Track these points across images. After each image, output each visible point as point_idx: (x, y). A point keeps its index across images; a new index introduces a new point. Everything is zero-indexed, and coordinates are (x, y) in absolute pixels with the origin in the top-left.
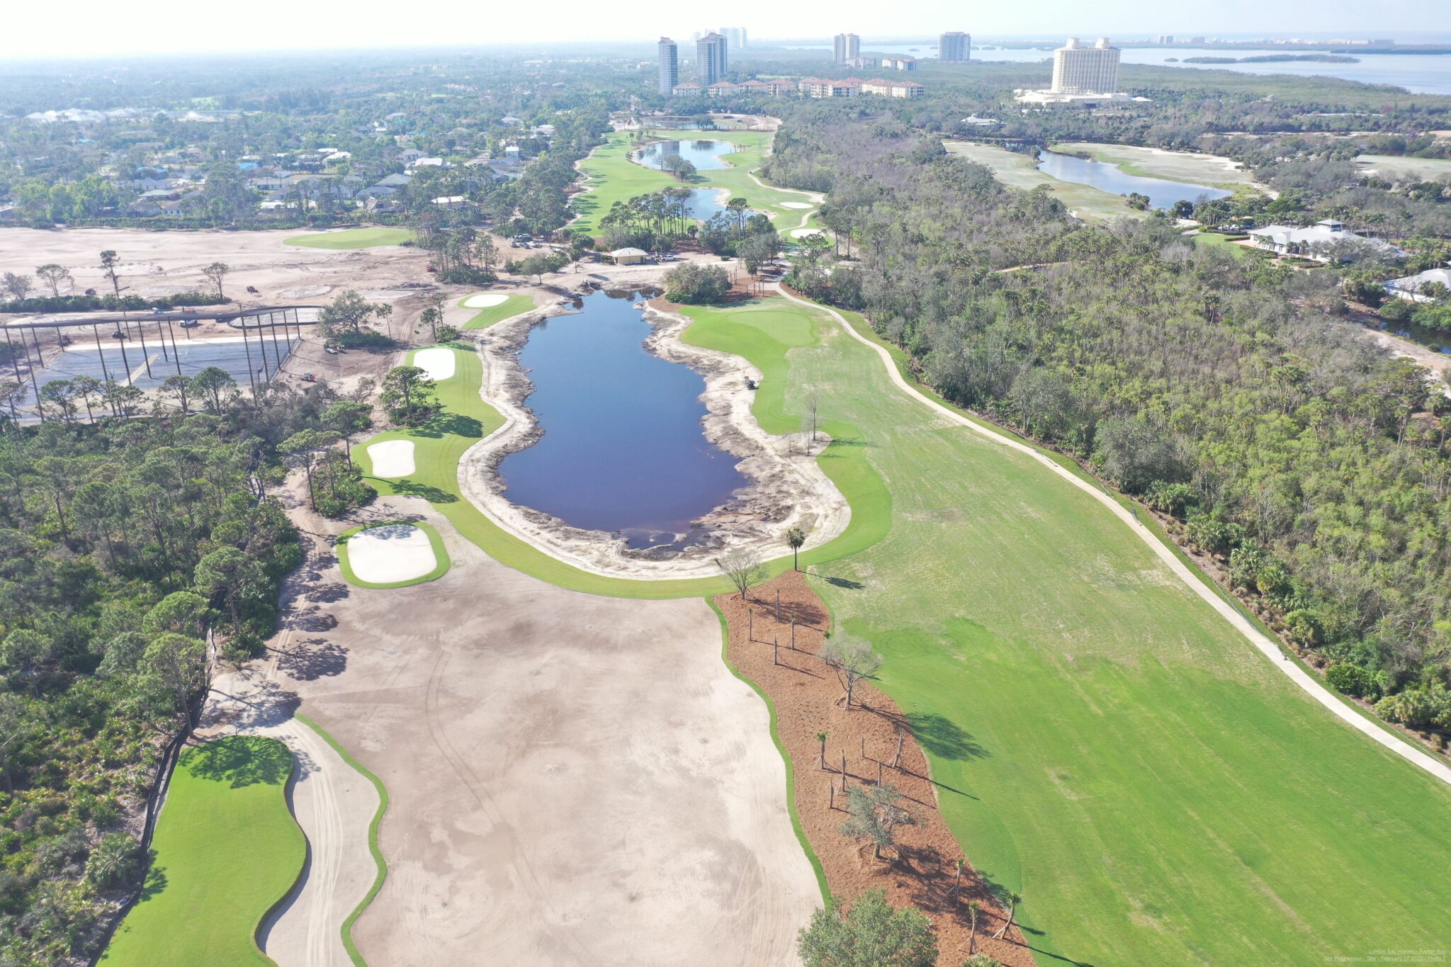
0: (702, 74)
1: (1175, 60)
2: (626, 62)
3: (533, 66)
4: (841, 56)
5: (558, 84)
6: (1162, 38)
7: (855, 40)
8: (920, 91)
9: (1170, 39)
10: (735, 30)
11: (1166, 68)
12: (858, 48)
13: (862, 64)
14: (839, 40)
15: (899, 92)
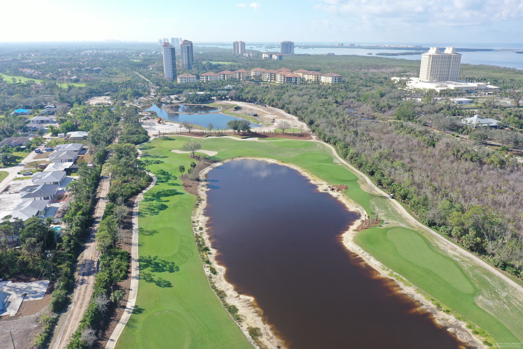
0: (184, 63)
1: (371, 54)
2: (133, 53)
3: (86, 55)
4: (236, 51)
5: (97, 68)
6: (339, 44)
7: (243, 44)
8: (340, 78)
9: (342, 44)
10: (177, 39)
11: (368, 57)
12: (245, 48)
13: (252, 55)
14: (235, 44)
15: (326, 80)
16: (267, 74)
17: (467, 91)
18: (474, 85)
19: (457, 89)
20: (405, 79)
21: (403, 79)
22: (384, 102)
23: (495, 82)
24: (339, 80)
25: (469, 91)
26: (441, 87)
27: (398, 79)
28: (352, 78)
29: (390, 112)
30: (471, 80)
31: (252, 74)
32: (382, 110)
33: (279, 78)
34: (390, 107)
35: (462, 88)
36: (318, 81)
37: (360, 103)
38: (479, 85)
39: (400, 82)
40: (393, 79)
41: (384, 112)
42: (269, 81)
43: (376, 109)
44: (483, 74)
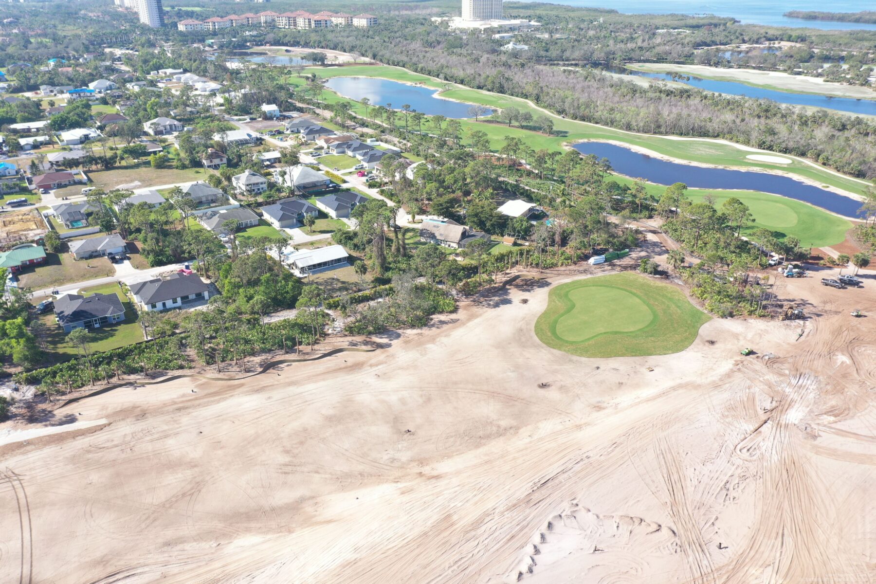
8: (375, 20)
15: (360, 22)
16: (284, 19)
17: (511, 28)
18: (517, 22)
19: (501, 27)
20: (446, 19)
21: (444, 18)
22: (432, 38)
23: (539, 18)
24: (374, 22)
25: (511, 29)
26: (485, 24)
27: (439, 20)
28: (386, 20)
29: (439, 47)
30: (515, 17)
31: (263, 19)
32: (431, 45)
33: (302, 23)
34: (439, 43)
35: (505, 26)
36: (349, 25)
37: (408, 42)
38: (521, 22)
39: (442, 22)
40: (433, 19)
41: (434, 47)
42: (287, 27)
43: (426, 45)
44: (529, 12)
